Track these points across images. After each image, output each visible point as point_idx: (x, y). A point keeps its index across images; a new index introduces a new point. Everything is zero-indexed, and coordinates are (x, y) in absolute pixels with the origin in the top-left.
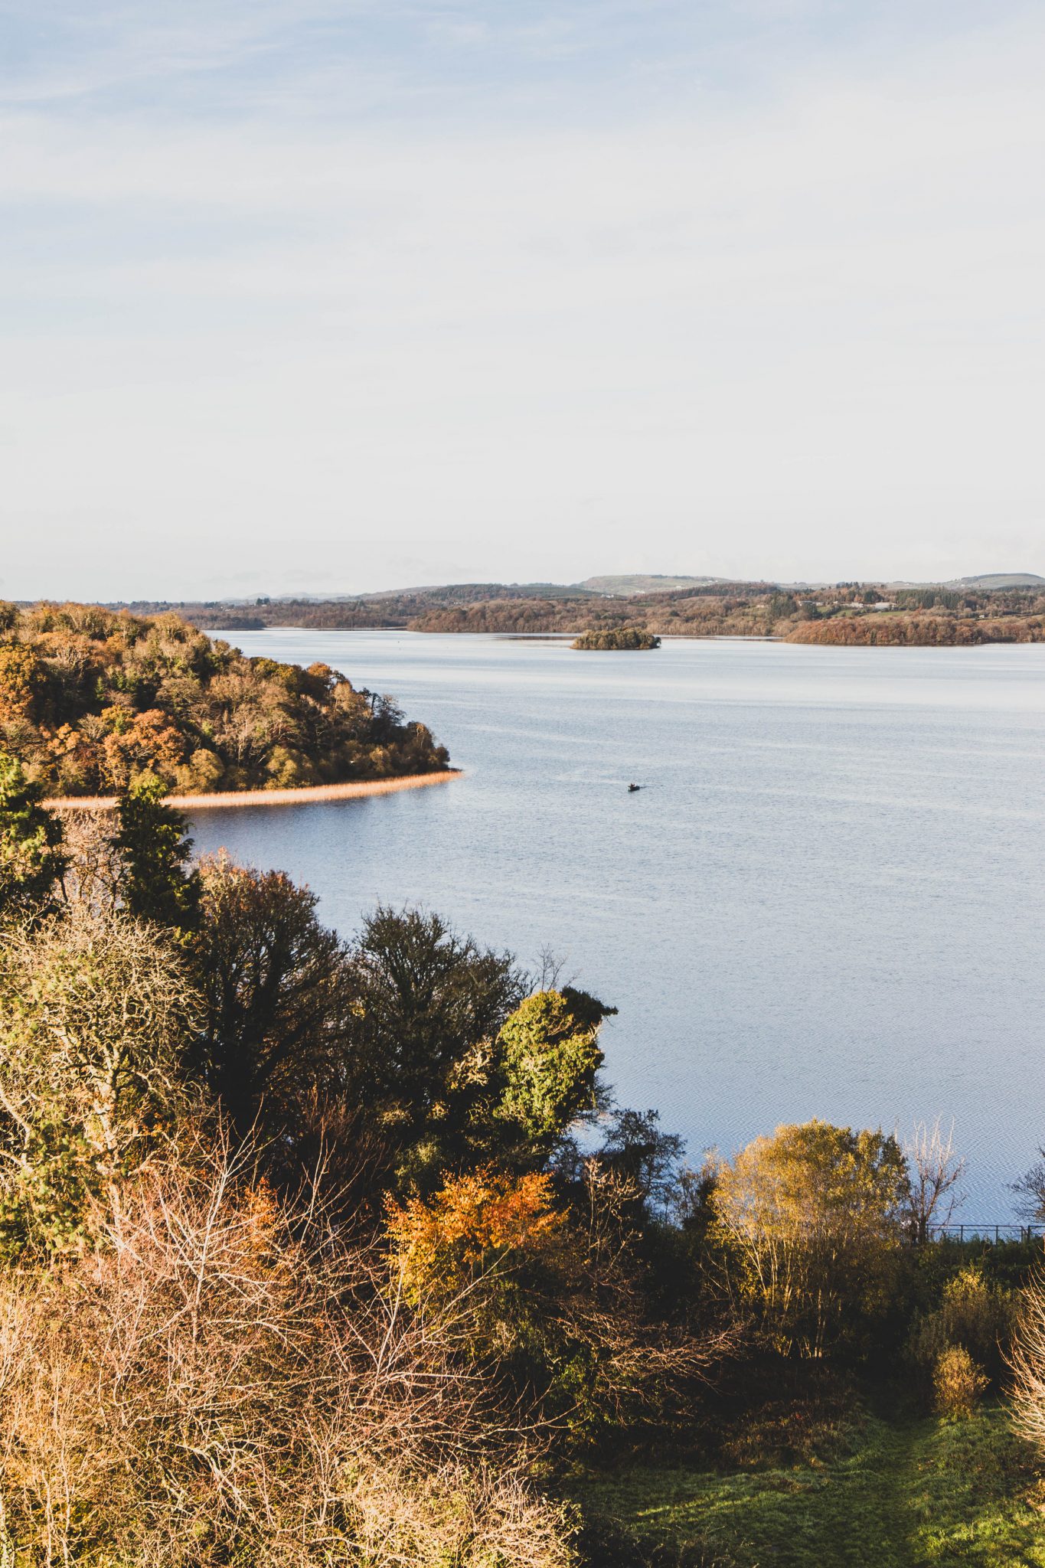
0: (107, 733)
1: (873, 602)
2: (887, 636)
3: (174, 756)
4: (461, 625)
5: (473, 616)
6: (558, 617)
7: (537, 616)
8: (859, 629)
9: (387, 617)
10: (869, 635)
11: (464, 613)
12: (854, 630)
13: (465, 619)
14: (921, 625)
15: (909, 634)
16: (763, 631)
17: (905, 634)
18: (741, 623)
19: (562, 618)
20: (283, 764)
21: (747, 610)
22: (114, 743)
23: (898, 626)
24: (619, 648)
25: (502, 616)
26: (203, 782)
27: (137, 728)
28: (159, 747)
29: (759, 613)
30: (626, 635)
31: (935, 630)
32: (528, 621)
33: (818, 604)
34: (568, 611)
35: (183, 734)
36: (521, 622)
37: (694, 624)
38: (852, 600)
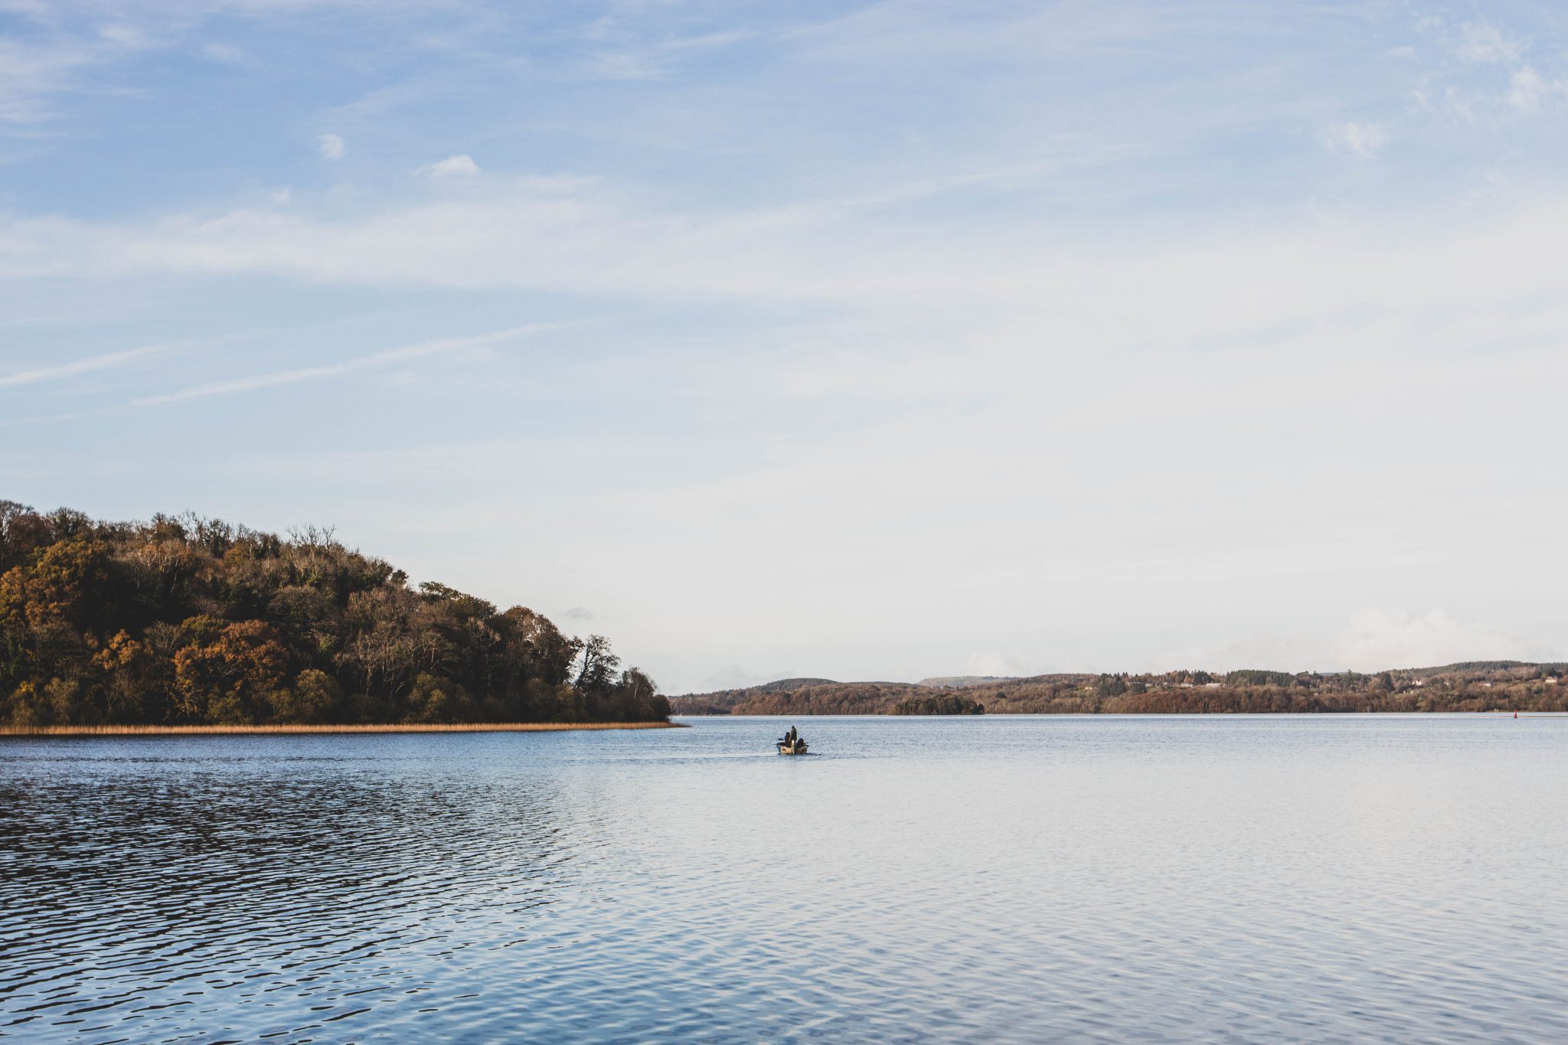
0: (181, 644)
1: (1203, 683)
2: (1220, 706)
3: (272, 677)
4: (785, 708)
5: (797, 699)
6: (883, 699)
7: (861, 698)
8: (1190, 699)
9: (714, 705)
10: (1200, 704)
11: (789, 696)
12: (1186, 700)
13: (789, 701)
14: (1255, 695)
15: (1243, 703)
16: (1092, 709)
17: (1239, 704)
18: (1069, 701)
19: (887, 700)
20: (427, 695)
21: (1075, 692)
22: (187, 657)
23: (1232, 695)
24: (939, 713)
25: (826, 698)
26: (309, 708)
27: (224, 639)
28: (250, 664)
29: (1087, 694)
30: (947, 701)
31: (1270, 699)
32: (852, 704)
33: (1147, 685)
34: (894, 694)
35: (289, 649)
36: (846, 704)
37: (1021, 703)
38: (1182, 681)
